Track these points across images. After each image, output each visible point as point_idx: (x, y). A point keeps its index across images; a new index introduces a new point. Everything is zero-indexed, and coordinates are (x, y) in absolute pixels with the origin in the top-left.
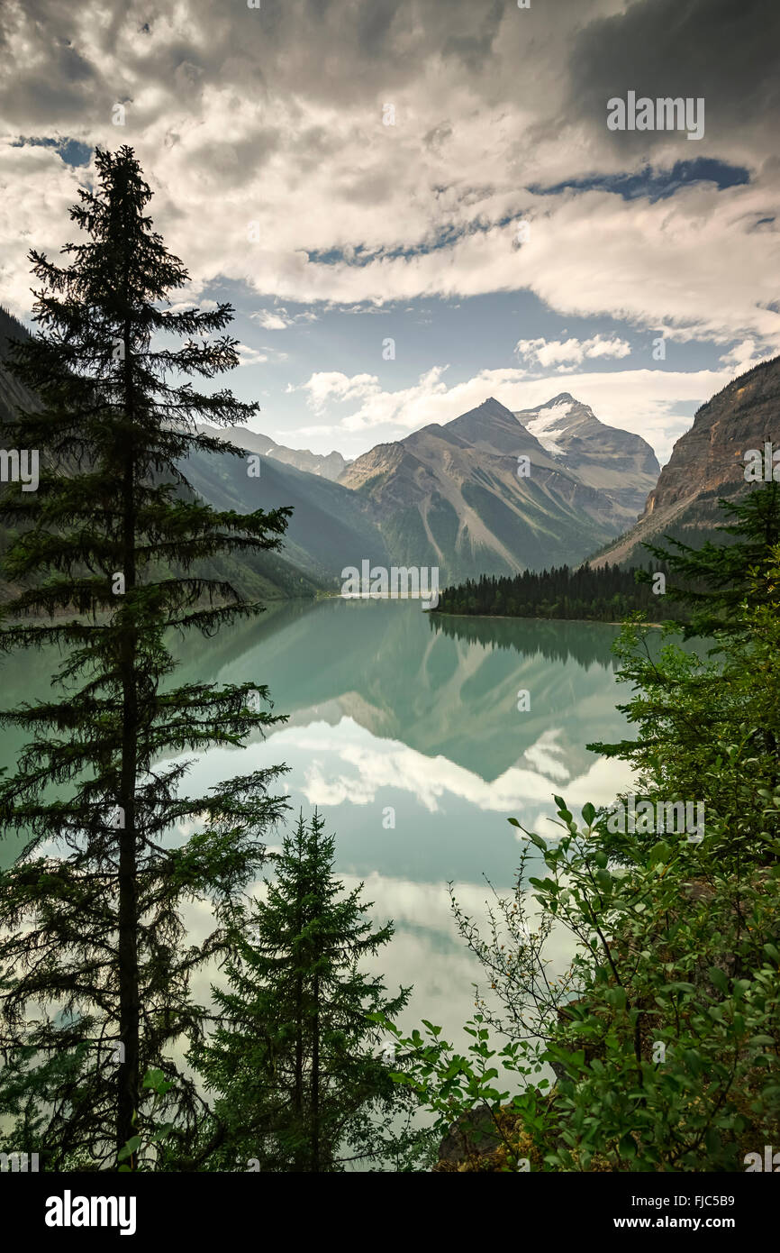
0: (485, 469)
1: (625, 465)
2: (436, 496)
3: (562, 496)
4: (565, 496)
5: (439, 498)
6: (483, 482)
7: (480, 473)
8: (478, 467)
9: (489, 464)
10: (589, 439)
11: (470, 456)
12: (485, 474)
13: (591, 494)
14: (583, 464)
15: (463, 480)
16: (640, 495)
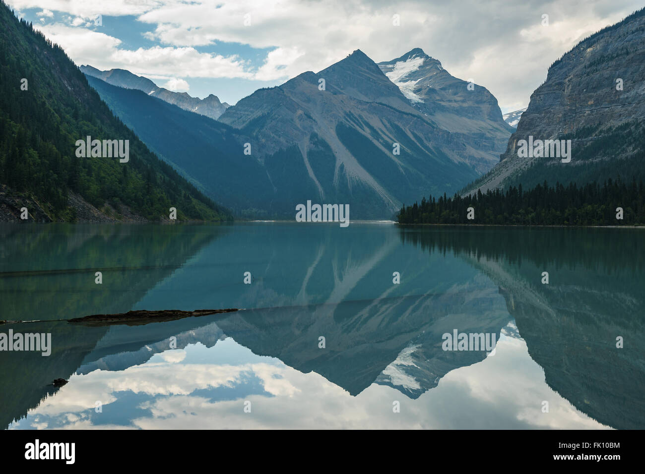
0: (356, 112)
1: (473, 113)
2: (314, 136)
3: (423, 139)
4: (426, 139)
5: (317, 138)
6: (355, 125)
7: (352, 116)
8: (350, 112)
9: (359, 109)
10: (442, 89)
11: (342, 101)
12: (356, 118)
13: (448, 137)
14: (439, 111)
15: (336, 122)
16: (488, 139)
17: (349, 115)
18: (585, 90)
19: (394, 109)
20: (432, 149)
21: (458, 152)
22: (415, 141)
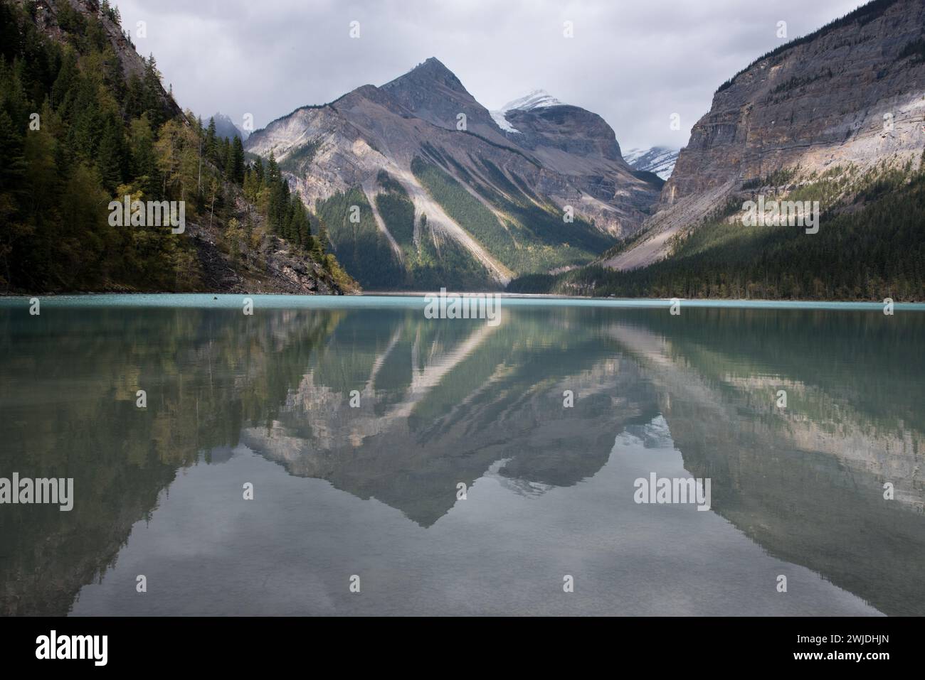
0: (436, 143)
1: (587, 148)
2: (382, 175)
3: (526, 182)
4: (529, 182)
5: (387, 177)
6: (436, 161)
7: (430, 149)
8: (428, 142)
9: (440, 139)
10: (543, 116)
11: (416, 127)
12: (435, 151)
13: (558, 181)
14: (540, 145)
15: (412, 156)
16: (607, 185)
17: (427, 147)
18: (773, 122)
19: (486, 140)
21: (572, 201)
22: (516, 185)
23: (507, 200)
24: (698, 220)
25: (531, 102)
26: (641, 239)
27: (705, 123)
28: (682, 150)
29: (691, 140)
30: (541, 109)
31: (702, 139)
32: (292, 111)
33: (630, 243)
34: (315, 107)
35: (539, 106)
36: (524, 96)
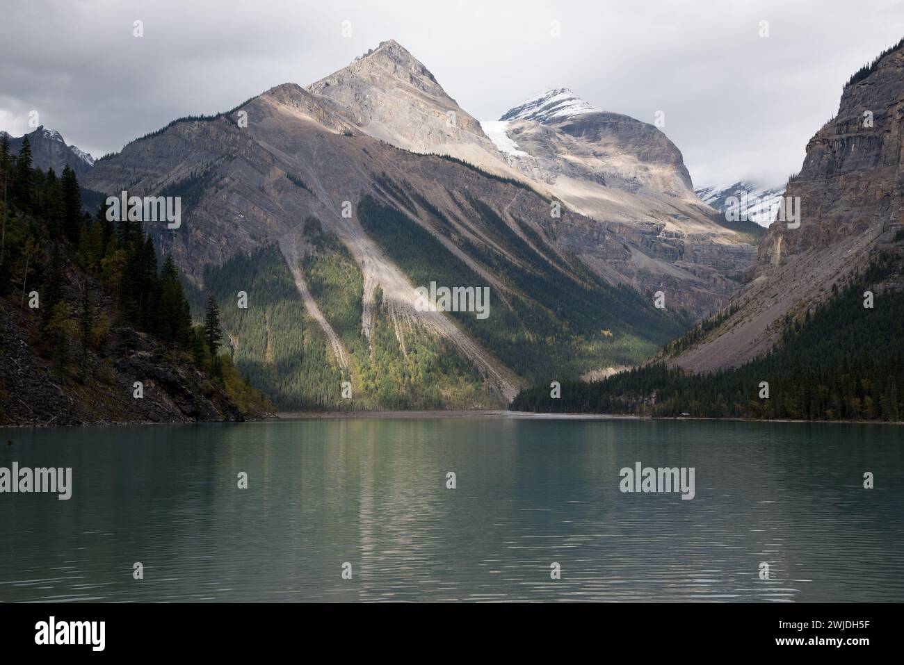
2: (312, 225)
3: (542, 234)
4: (546, 233)
5: (320, 229)
6: (396, 203)
7: (388, 184)
8: (384, 174)
9: (403, 168)
10: (567, 130)
11: (364, 150)
12: (397, 188)
13: (592, 231)
14: (562, 175)
15: (358, 196)
16: (671, 236)
17: (383, 181)
20: (560, 255)
21: (615, 263)
22: (525, 239)
23: (511, 263)
24: (822, 290)
25: (546, 108)
26: (729, 323)
27: (829, 135)
28: (793, 180)
29: (806, 162)
30: (563, 118)
31: (825, 162)
32: (166, 125)
33: (710, 329)
34: (202, 119)
35: (560, 113)
36: (536, 99)
